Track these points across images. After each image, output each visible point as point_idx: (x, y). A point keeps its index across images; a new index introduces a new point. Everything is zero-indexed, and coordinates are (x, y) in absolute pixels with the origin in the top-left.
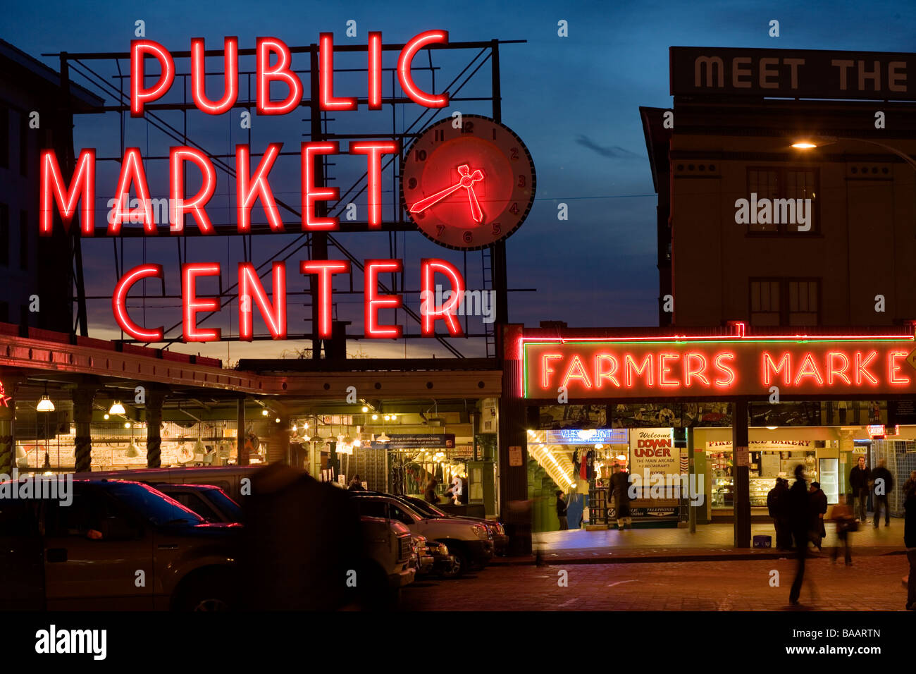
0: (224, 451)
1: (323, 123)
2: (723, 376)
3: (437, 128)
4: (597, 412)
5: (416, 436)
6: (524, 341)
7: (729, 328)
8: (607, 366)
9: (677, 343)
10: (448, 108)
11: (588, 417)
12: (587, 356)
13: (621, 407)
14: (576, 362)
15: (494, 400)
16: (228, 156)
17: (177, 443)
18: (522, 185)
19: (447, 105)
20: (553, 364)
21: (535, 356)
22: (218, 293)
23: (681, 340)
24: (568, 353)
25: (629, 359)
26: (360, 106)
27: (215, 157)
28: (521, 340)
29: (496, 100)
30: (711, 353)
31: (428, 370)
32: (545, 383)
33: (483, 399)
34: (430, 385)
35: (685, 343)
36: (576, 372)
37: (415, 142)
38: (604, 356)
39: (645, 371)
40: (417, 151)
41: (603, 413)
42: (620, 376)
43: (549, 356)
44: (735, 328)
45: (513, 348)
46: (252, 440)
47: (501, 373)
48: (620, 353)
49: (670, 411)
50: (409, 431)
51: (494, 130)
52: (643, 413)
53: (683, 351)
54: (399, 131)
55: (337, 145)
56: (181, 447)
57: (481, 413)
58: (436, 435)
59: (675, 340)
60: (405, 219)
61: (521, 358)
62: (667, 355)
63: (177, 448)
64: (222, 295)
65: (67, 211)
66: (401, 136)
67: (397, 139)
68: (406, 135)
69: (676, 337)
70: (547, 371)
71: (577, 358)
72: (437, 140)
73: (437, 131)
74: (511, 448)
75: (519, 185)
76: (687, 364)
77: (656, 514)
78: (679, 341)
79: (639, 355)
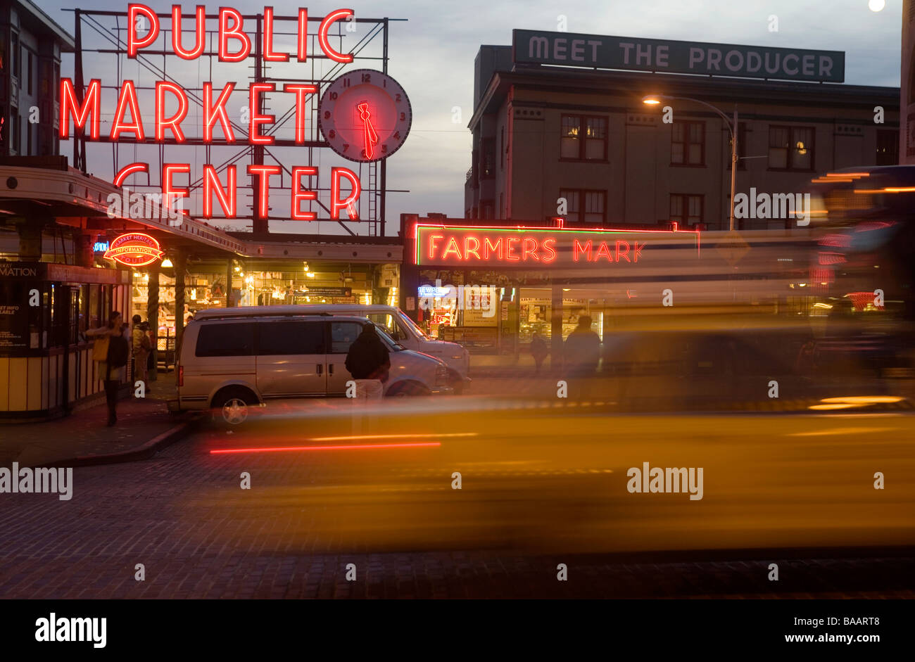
0: (201, 295)
1: (263, 69)
2: (548, 255)
3: (345, 77)
4: (458, 276)
5: (325, 288)
6: (419, 226)
7: (553, 221)
8: (472, 245)
9: (519, 231)
10: (352, 64)
11: (451, 278)
12: (460, 237)
13: (474, 272)
14: (452, 241)
15: (397, 265)
16: (197, 89)
17: (165, 288)
18: (403, 119)
19: (352, 61)
20: (436, 242)
21: (425, 236)
22: (188, 185)
23: (521, 229)
24: (447, 235)
25: (488, 240)
26: (291, 59)
27: (187, 90)
28: (417, 225)
29: (385, 59)
30: (540, 238)
31: (353, 243)
32: (432, 255)
33: (384, 264)
34: (355, 254)
35: (524, 231)
36: (452, 248)
37: (330, 86)
38: (470, 238)
39: (497, 249)
40: (331, 93)
41: (462, 276)
42: (480, 252)
43: (435, 237)
44: (557, 222)
45: (411, 231)
46: (221, 288)
47: (402, 247)
48: (481, 236)
49: (505, 277)
50: (320, 285)
51: (385, 81)
52: (488, 277)
53: (522, 236)
54: (317, 78)
55: (274, 85)
56: (168, 291)
57: (381, 274)
58: (339, 288)
59: (517, 229)
60: (320, 139)
61: (416, 238)
62: (512, 239)
63: (165, 292)
64: (190, 186)
65: (79, 124)
66: (319, 82)
67: (315, 83)
68: (322, 81)
69: (519, 227)
70: (433, 247)
71: (453, 239)
72: (345, 85)
73: (345, 80)
74: (408, 298)
75: (401, 119)
76: (525, 245)
77: (479, 345)
78: (520, 230)
79: (493, 237)
